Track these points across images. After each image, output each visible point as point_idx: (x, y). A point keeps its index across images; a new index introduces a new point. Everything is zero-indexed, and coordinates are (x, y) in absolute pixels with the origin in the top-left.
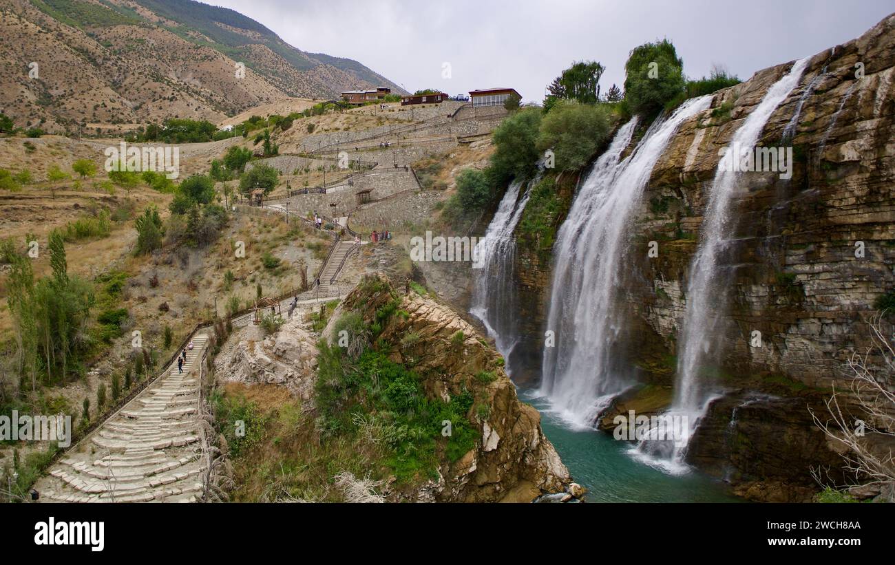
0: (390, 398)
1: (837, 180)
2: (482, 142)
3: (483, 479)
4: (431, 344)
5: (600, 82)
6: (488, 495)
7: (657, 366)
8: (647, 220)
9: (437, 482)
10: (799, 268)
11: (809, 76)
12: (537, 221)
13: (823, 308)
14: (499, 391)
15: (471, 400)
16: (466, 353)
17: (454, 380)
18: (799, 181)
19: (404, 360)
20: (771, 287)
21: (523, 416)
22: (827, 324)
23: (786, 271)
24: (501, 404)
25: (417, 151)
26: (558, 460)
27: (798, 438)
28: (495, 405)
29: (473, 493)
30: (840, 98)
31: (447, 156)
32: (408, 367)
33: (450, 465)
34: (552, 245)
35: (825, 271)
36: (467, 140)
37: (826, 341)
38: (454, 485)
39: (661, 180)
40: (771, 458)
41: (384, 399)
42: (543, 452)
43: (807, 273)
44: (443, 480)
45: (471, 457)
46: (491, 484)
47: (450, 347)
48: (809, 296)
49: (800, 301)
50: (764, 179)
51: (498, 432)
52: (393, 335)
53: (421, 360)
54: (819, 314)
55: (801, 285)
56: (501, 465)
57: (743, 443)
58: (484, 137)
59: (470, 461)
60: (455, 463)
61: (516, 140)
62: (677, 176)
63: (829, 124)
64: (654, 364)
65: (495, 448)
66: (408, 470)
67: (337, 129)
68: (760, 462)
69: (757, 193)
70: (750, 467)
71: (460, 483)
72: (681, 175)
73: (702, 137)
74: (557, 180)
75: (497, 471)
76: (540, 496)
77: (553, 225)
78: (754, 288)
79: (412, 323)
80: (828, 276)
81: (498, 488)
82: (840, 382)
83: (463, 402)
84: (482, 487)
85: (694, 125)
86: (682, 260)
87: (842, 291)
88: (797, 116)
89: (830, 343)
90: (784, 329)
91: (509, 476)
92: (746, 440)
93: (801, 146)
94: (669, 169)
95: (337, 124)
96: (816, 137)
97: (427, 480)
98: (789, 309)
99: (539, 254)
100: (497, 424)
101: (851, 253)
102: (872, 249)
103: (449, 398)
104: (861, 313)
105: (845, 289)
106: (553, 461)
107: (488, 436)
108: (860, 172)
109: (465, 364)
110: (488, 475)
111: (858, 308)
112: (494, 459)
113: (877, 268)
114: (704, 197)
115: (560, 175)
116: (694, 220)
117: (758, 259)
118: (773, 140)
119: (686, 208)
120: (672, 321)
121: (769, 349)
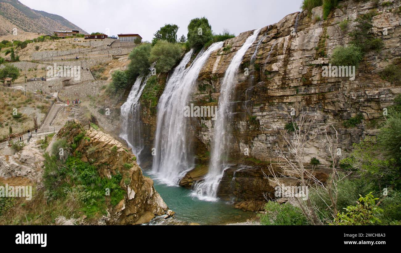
0: (82, 179)
1: (271, 78)
2: (124, 58)
3: (129, 212)
4: (101, 152)
5: (177, 34)
6: (131, 219)
7: (203, 157)
8: (197, 94)
9: (107, 216)
10: (258, 114)
11: (260, 36)
12: (149, 94)
13: (267, 130)
14: (134, 172)
15: (121, 177)
16: (118, 156)
17: (113, 168)
18: (257, 78)
19: (88, 160)
20: (247, 122)
21: (145, 182)
22: (268, 136)
23: (253, 115)
24: (135, 178)
25: (93, 61)
26: (162, 200)
27: (259, 182)
28: (133, 178)
29: (124, 219)
30: (271, 46)
31: (107, 64)
32: (91, 163)
33: (113, 208)
34: (157, 105)
35: (267, 115)
36: (117, 57)
37: (268, 143)
38: (115, 216)
39: (203, 77)
40: (249, 191)
41: (79, 179)
42: (155, 197)
43: (261, 116)
44: (110, 215)
45: (122, 203)
46: (132, 214)
47: (111, 153)
48: (262, 125)
49: (258, 127)
50: (244, 78)
51: (134, 191)
52: (83, 149)
53: (97, 159)
54: (265, 132)
55: (258, 120)
56: (136, 205)
57: (238, 186)
58: (125, 56)
59: (122, 205)
60: (115, 206)
61: (140, 58)
62: (209, 75)
63: (268, 56)
64: (201, 156)
65: (134, 198)
66: (92, 212)
67: (52, 49)
68: (245, 193)
69: (241, 83)
70: (241, 196)
71: (118, 215)
72: (211, 75)
73: (220, 59)
74: (158, 76)
75: (135, 208)
76: (155, 217)
77: (157, 96)
78: (241, 122)
79: (92, 143)
80: (268, 117)
81: (135, 216)
82: (273, 159)
83: (117, 178)
84: (128, 216)
85: (216, 54)
87: (273, 123)
88: (256, 52)
89: (269, 143)
90: (252, 139)
91: (140, 210)
93: (257, 64)
94: (206, 72)
95: (52, 47)
96: (263, 61)
97: (102, 216)
98: (254, 130)
99: (151, 109)
100: (134, 187)
101: (276, 108)
102: (284, 105)
103: (111, 177)
104: (280, 131)
105: (274, 122)
106: (160, 201)
107: (130, 193)
108: (279, 76)
109: (118, 160)
110: (131, 210)
111: (279, 129)
112: (133, 203)
113: (285, 113)
114: (221, 84)
115: (160, 74)
116: (216, 94)
117: (242, 110)
118: (247, 62)
119: (213, 89)
120: (208, 137)
121: (247, 147)
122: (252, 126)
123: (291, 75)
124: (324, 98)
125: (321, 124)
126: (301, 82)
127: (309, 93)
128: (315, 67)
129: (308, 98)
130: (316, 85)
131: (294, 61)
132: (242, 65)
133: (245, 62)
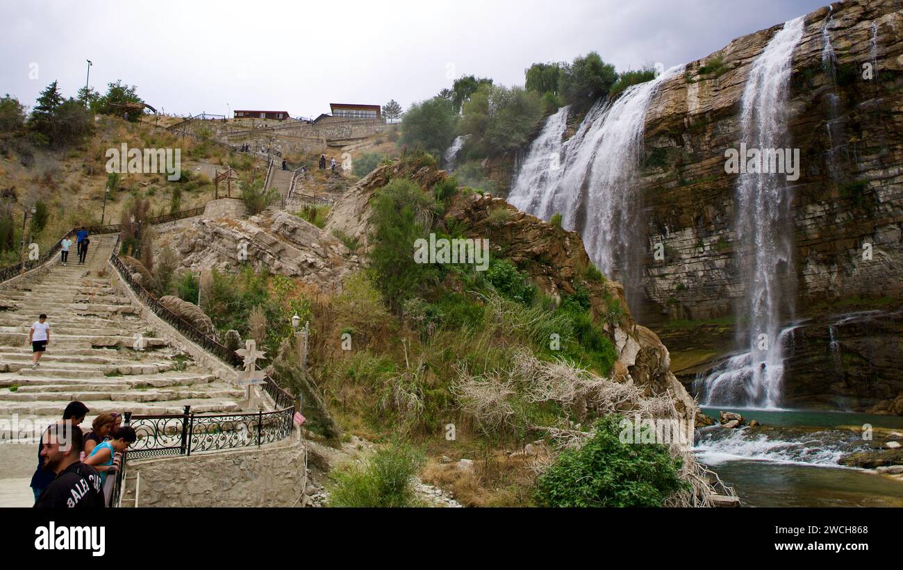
2: (359, 145)
4: (521, 228)
10: (872, 174)
16: (568, 243)
17: (562, 274)
18: (845, 100)
20: (831, 204)
23: (857, 179)
30: (868, 30)
35: (901, 174)
36: (339, 143)
39: (659, 128)
43: (880, 179)
47: (553, 231)
48: (883, 203)
49: (870, 212)
51: (636, 340)
55: (873, 192)
58: (360, 141)
61: (434, 122)
62: (679, 121)
65: (633, 363)
72: (686, 120)
73: (698, 89)
74: (483, 164)
78: (811, 208)
86: (702, 201)
90: (855, 244)
92: (855, 359)
93: (849, 64)
94: (669, 116)
96: (863, 56)
98: (856, 221)
100: (630, 331)
107: (622, 346)
109: (568, 257)
114: (718, 137)
115: (486, 160)
116: (706, 163)
117: (811, 178)
118: (811, 67)
119: (690, 155)
120: (679, 277)
121: (830, 273)
122: (844, 215)
132: (794, 76)
133: (802, 69)
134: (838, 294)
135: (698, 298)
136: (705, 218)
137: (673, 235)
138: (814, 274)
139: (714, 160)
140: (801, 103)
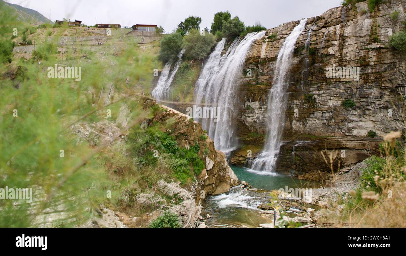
0: (166, 148)
1: (327, 61)
2: (146, 46)
4: (179, 123)
5: (200, 26)
6: (210, 189)
7: (247, 137)
8: (241, 78)
10: (315, 92)
11: (309, 26)
13: (323, 107)
14: (211, 143)
15: (199, 147)
16: (194, 127)
17: (191, 139)
19: (167, 131)
20: (302, 101)
21: (218, 154)
22: (324, 113)
23: (310, 94)
24: (212, 149)
25: (115, 47)
26: (233, 172)
27: (319, 155)
28: (210, 149)
29: (205, 189)
30: (324, 33)
32: (169, 134)
35: (324, 93)
36: (139, 45)
37: (324, 119)
39: (250, 61)
40: (309, 164)
41: (163, 148)
42: (227, 169)
43: (317, 94)
45: (204, 172)
46: (211, 184)
47: (189, 124)
48: (318, 103)
49: (313, 105)
50: (295, 61)
51: (212, 161)
52: (161, 119)
53: (175, 130)
54: (322, 109)
55: (315, 98)
56: (214, 175)
57: (298, 160)
58: (148, 44)
59: (205, 174)
60: (198, 175)
61: (172, 44)
62: (257, 60)
63: (321, 42)
64: (246, 137)
65: (212, 168)
66: (184, 179)
67: (66, 35)
68: (305, 166)
69: (293, 66)
71: (201, 184)
72: (259, 60)
73: (266, 46)
74: (191, 62)
75: (213, 178)
76: (231, 188)
77: (192, 81)
78: (295, 101)
79: (169, 114)
80: (325, 95)
81: (214, 186)
82: (329, 133)
83: (196, 148)
84: (208, 186)
85: (261, 41)
86: (261, 93)
88: (309, 38)
90: (308, 116)
92: (299, 159)
94: (253, 57)
95: (66, 33)
96: (318, 46)
97: (193, 182)
98: (309, 108)
100: (212, 157)
101: (333, 87)
102: (340, 84)
103: (189, 147)
104: (337, 108)
105: (330, 99)
106: (231, 173)
107: (208, 163)
108: (335, 58)
109: (194, 132)
110: (209, 181)
111: (335, 106)
112: (211, 173)
113: (342, 91)
114: (270, 68)
115: (192, 60)
116: (265, 77)
117: (296, 90)
118: (301, 47)
119: (261, 73)
120: (254, 118)
121: (300, 125)
122: (306, 105)
123: (347, 58)
124: (381, 77)
125: (378, 99)
126: (358, 63)
127: (366, 73)
128: (372, 50)
129: (366, 77)
130: (372, 66)
131: (349, 46)
132: (295, 50)
133: (298, 47)
134: (302, 132)
135: (260, 127)
136: (262, 99)
137: (252, 103)
138: (295, 124)
139: (268, 77)
140: (298, 59)
